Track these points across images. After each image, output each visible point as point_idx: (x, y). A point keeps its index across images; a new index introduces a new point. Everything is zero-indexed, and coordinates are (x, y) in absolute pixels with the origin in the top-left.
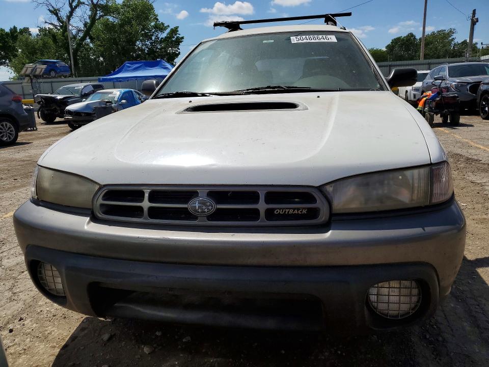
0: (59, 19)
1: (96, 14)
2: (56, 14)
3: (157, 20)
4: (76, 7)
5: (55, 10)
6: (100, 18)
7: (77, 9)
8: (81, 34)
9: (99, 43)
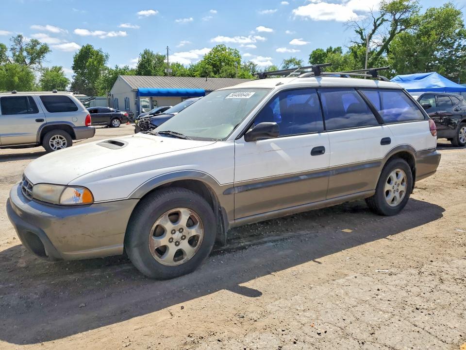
0: (362, 38)
1: (395, 29)
2: (361, 33)
3: (463, 26)
4: (379, 25)
5: (361, 30)
6: (400, 32)
7: (379, 27)
8: (379, 49)
9: (393, 56)
